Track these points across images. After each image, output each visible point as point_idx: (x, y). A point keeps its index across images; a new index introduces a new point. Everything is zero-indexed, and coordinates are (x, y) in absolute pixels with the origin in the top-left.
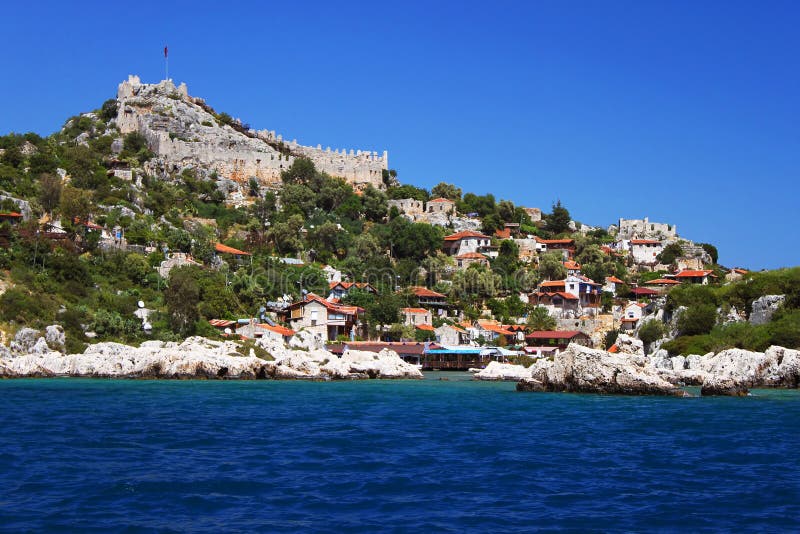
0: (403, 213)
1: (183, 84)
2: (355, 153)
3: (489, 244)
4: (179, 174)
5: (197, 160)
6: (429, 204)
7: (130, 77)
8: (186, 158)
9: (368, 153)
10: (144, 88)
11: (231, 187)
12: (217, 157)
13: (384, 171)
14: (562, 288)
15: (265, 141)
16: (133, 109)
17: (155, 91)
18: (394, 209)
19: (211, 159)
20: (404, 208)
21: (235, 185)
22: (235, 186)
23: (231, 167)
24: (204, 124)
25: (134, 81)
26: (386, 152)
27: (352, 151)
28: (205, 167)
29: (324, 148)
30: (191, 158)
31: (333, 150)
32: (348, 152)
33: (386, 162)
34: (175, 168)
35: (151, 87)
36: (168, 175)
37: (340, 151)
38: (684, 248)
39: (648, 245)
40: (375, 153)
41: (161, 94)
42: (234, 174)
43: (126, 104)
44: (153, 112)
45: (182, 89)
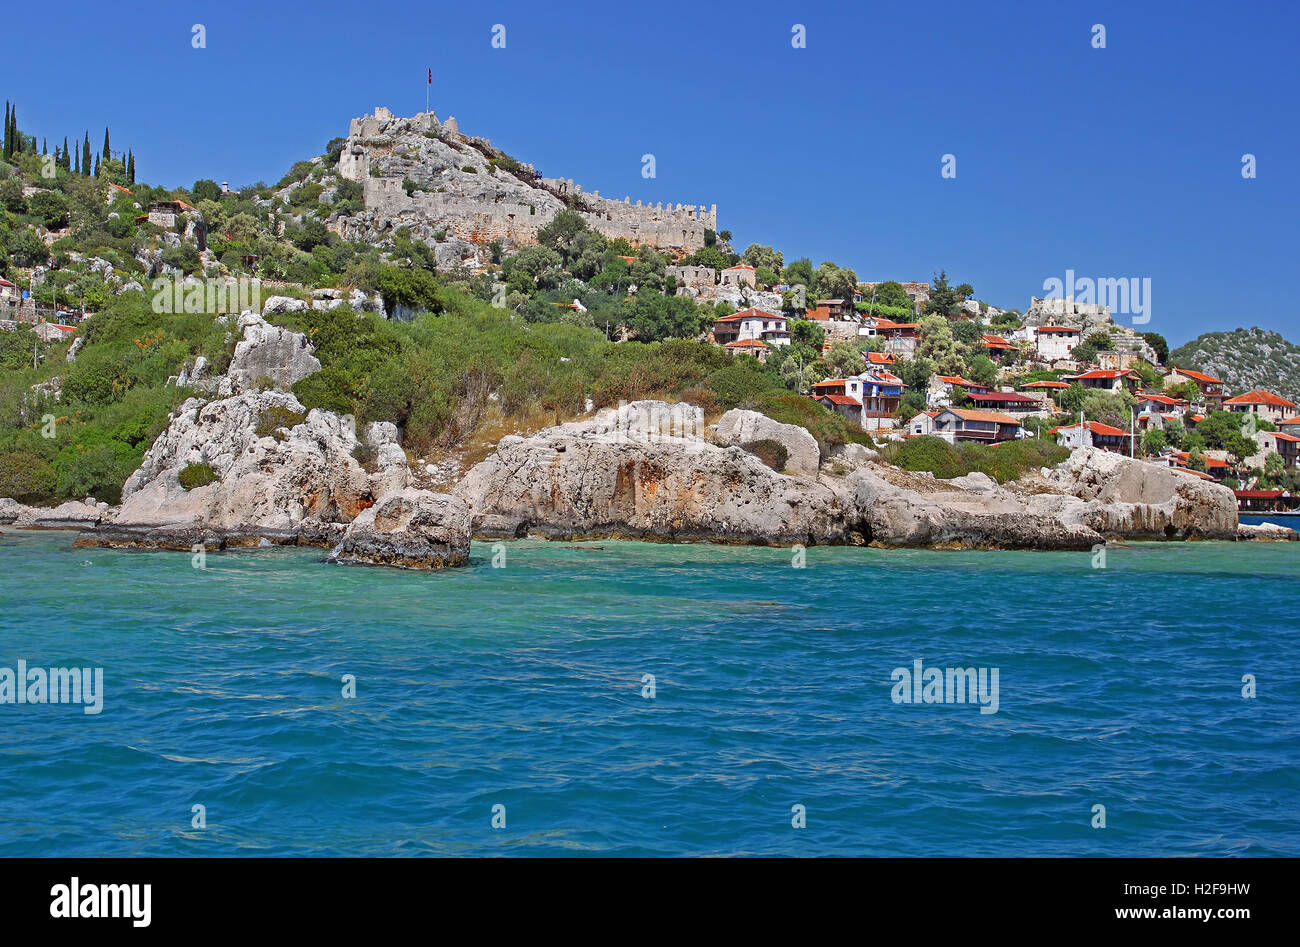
0: (683, 285)
1: (451, 118)
2: (674, 208)
3: (783, 328)
4: (392, 233)
5: (422, 214)
6: (724, 273)
7: (377, 108)
8: (405, 212)
9: (691, 208)
10: (393, 123)
11: (466, 250)
12: (451, 211)
13: (708, 233)
14: (842, 389)
15: (552, 192)
16: (365, 150)
17: (408, 127)
18: (672, 279)
19: (441, 213)
20: (685, 279)
21: (472, 248)
22: (472, 250)
23: (469, 224)
24: (466, 169)
25: (382, 115)
26: (714, 206)
27: (670, 205)
28: (430, 224)
29: (633, 202)
30: (413, 212)
31: (645, 204)
32: (664, 207)
33: (713, 219)
34: (389, 225)
35: (401, 123)
36: (375, 234)
37: (654, 206)
38: (1114, 338)
39: (1061, 334)
40: (703, 208)
41: (416, 131)
42: (474, 235)
43: (355, 144)
44: (394, 154)
45: (449, 126)
